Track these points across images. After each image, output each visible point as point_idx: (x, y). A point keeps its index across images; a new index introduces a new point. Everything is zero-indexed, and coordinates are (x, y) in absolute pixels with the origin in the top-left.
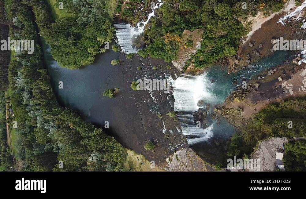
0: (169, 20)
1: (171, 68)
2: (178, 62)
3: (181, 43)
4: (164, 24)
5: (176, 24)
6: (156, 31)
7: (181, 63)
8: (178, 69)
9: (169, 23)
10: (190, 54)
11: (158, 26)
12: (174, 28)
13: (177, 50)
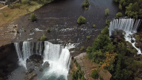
0: (129, 64)
1: (81, 50)
2: (82, 58)
3: (99, 67)
4: (127, 58)
5: (121, 69)
6: (123, 50)
7: (81, 60)
8: (76, 56)
9: (126, 63)
10: (85, 71)
11: (127, 53)
12: (118, 65)
13: (94, 61)
